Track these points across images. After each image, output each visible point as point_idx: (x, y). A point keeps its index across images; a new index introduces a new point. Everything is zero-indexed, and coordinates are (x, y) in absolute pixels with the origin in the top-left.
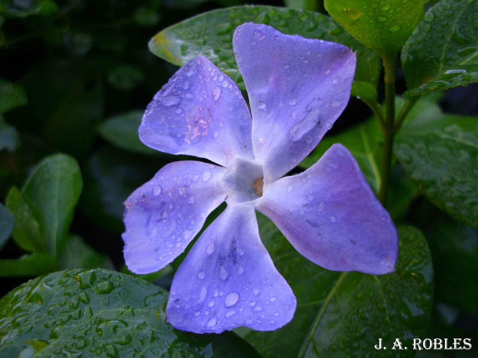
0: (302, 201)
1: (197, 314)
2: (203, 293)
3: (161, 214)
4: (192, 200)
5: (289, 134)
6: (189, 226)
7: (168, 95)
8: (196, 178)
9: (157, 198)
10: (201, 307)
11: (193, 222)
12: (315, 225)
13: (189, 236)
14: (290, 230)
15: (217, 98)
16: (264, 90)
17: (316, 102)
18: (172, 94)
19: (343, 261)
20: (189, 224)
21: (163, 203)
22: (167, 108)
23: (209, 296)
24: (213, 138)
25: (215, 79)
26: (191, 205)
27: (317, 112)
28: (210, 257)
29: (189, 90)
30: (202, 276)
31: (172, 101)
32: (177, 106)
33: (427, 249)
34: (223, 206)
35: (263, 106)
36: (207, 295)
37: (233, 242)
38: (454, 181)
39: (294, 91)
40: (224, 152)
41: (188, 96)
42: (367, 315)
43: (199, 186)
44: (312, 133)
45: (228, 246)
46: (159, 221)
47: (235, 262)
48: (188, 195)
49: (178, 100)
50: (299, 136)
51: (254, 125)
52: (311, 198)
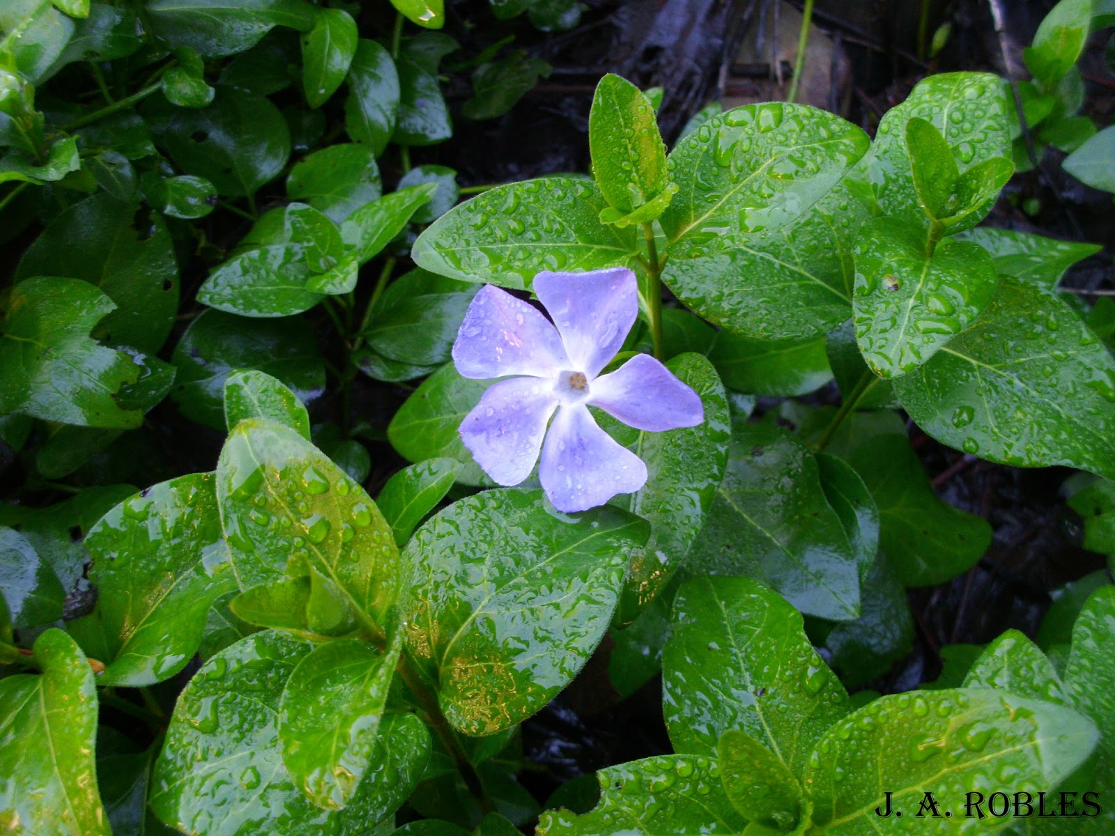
0: (624, 390)
1: (573, 497)
2: (569, 481)
3: (500, 430)
4: (528, 411)
5: (597, 344)
6: (532, 433)
7: (469, 327)
8: (526, 393)
9: (491, 418)
10: (572, 491)
11: (534, 429)
12: (638, 405)
13: (537, 441)
14: (618, 412)
15: (521, 322)
16: (565, 311)
17: (612, 315)
18: (473, 325)
19: (666, 424)
20: (531, 430)
21: (499, 420)
22: (472, 339)
23: (575, 482)
24: (529, 356)
25: (513, 306)
26: (527, 416)
27: (615, 323)
28: (564, 452)
29: (486, 317)
30: (562, 468)
31: (475, 331)
32: (480, 335)
33: (715, 372)
34: (558, 408)
35: (567, 324)
36: (573, 482)
37: (578, 434)
38: (722, 294)
39: (590, 307)
40: (543, 366)
41: (488, 322)
42: (679, 442)
43: (531, 399)
44: (616, 339)
45: (575, 439)
46: (499, 436)
47: (584, 449)
48: (522, 409)
49: (480, 329)
50: (607, 344)
51: (565, 340)
52: (630, 386)
